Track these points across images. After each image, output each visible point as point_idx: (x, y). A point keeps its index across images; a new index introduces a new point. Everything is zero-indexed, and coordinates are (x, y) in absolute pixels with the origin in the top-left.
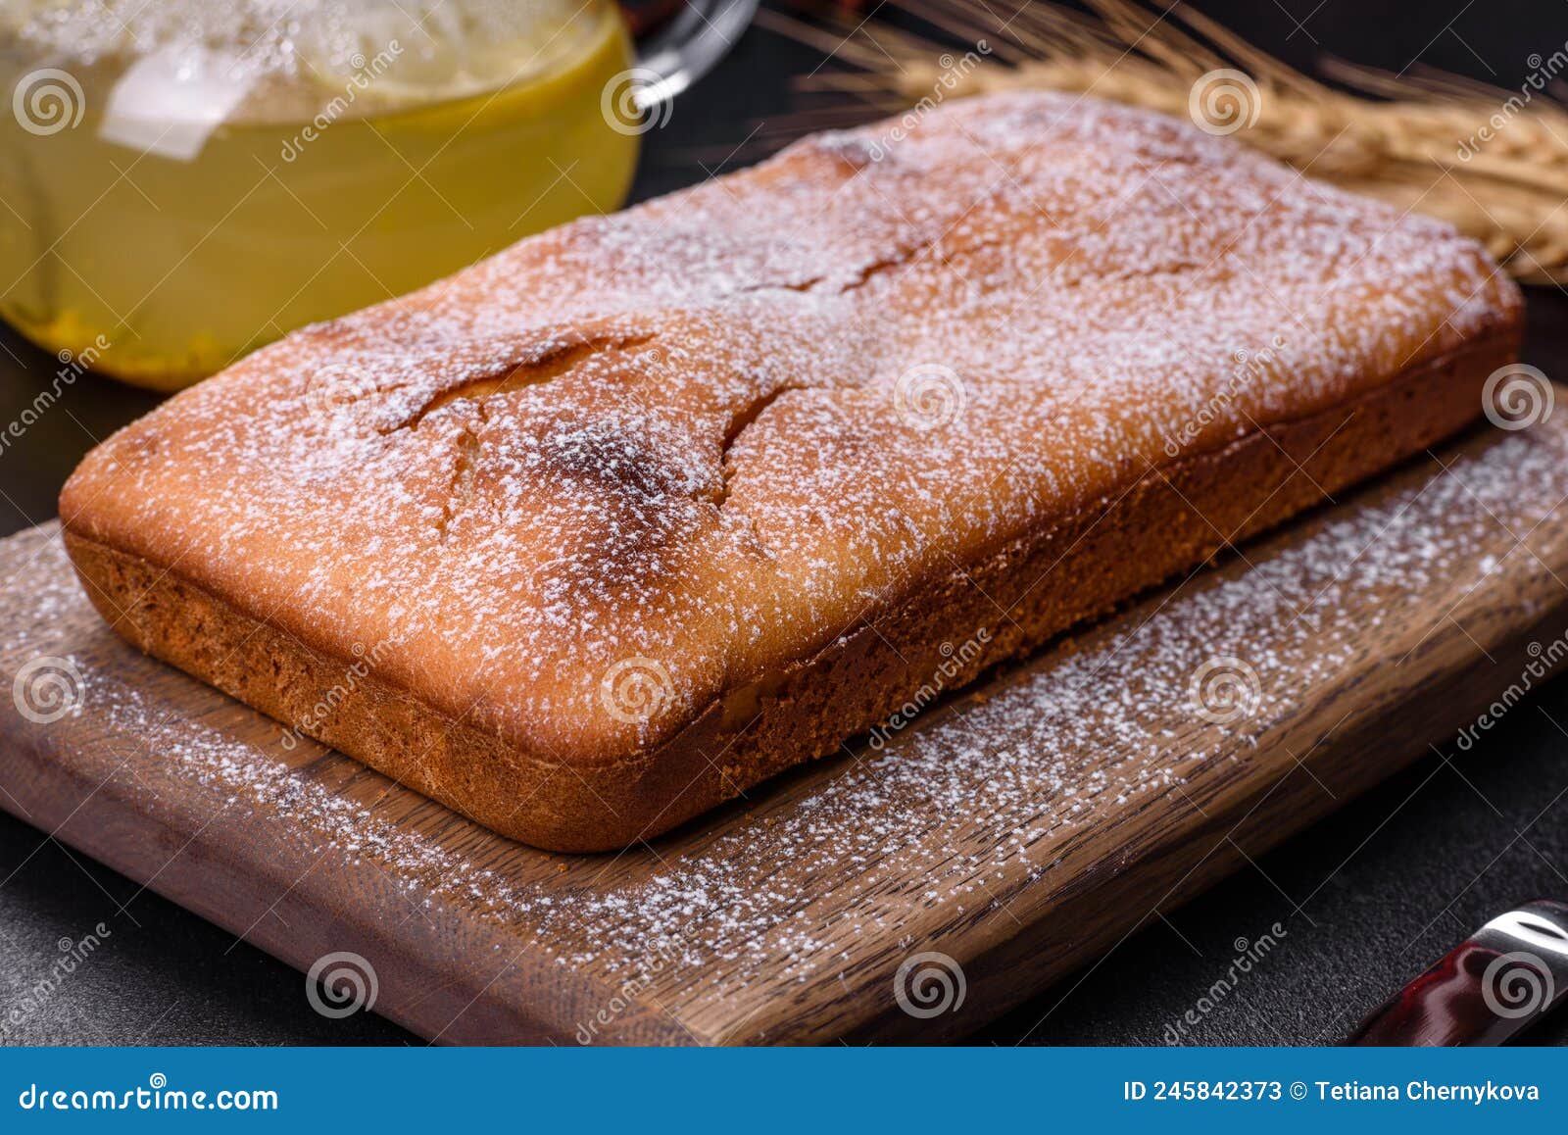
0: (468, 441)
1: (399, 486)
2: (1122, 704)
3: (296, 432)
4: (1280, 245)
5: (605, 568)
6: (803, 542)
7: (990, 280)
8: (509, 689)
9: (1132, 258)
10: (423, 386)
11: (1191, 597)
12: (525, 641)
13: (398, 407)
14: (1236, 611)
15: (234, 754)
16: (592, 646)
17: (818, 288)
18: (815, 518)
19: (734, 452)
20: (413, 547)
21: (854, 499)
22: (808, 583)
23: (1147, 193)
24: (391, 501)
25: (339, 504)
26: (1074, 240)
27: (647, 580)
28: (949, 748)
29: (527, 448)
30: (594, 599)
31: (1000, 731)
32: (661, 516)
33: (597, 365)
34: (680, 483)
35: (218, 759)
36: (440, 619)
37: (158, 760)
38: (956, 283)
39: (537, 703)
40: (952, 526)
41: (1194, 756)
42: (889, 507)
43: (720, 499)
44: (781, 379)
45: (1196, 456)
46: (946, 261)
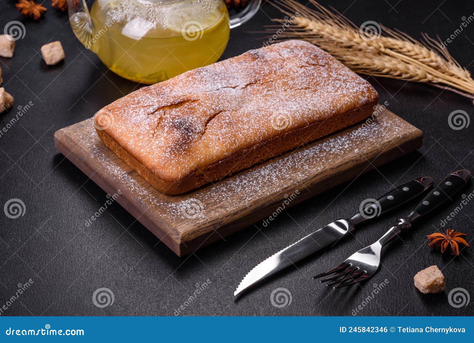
0: (161, 119)
1: (148, 126)
2: (276, 174)
3: (134, 112)
4: (328, 85)
5: (177, 147)
6: (216, 143)
7: (269, 89)
8: (158, 167)
9: (298, 86)
10: (156, 106)
11: (298, 153)
12: (162, 159)
13: (151, 110)
14: (305, 156)
15: (117, 169)
16: (173, 161)
17: (237, 88)
18: (219, 139)
19: (208, 124)
20: (148, 138)
21: (227, 136)
22: (215, 151)
23: (304, 73)
24: (146, 129)
25: (137, 128)
26: (287, 81)
27: (184, 150)
28: (242, 180)
29: (170, 122)
30: (174, 153)
31: (252, 177)
32: (190, 137)
33: (187, 106)
34: (196, 131)
35: (114, 169)
36: (149, 153)
37: (104, 168)
38: (263, 89)
39: (162, 171)
40: (244, 142)
41: (285, 186)
42: (233, 138)
43: (203, 134)
44: (221, 109)
45: (298, 129)
46: (262, 84)
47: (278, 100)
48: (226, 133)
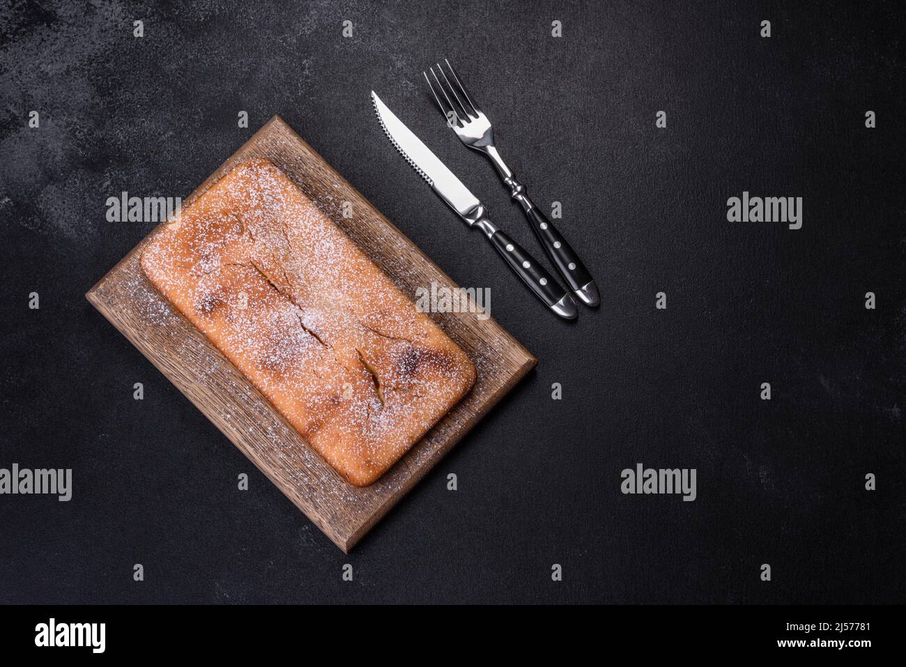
9: (285, 244)
19: (393, 336)
34: (411, 348)
38: (298, 284)
44: (360, 325)
46: (291, 286)
47: (314, 266)
48: (402, 315)
